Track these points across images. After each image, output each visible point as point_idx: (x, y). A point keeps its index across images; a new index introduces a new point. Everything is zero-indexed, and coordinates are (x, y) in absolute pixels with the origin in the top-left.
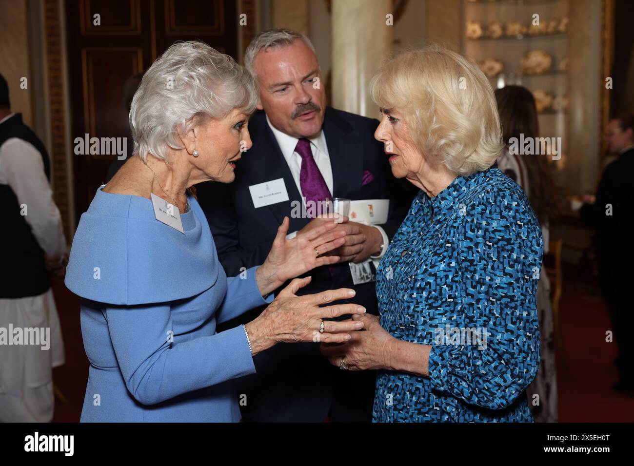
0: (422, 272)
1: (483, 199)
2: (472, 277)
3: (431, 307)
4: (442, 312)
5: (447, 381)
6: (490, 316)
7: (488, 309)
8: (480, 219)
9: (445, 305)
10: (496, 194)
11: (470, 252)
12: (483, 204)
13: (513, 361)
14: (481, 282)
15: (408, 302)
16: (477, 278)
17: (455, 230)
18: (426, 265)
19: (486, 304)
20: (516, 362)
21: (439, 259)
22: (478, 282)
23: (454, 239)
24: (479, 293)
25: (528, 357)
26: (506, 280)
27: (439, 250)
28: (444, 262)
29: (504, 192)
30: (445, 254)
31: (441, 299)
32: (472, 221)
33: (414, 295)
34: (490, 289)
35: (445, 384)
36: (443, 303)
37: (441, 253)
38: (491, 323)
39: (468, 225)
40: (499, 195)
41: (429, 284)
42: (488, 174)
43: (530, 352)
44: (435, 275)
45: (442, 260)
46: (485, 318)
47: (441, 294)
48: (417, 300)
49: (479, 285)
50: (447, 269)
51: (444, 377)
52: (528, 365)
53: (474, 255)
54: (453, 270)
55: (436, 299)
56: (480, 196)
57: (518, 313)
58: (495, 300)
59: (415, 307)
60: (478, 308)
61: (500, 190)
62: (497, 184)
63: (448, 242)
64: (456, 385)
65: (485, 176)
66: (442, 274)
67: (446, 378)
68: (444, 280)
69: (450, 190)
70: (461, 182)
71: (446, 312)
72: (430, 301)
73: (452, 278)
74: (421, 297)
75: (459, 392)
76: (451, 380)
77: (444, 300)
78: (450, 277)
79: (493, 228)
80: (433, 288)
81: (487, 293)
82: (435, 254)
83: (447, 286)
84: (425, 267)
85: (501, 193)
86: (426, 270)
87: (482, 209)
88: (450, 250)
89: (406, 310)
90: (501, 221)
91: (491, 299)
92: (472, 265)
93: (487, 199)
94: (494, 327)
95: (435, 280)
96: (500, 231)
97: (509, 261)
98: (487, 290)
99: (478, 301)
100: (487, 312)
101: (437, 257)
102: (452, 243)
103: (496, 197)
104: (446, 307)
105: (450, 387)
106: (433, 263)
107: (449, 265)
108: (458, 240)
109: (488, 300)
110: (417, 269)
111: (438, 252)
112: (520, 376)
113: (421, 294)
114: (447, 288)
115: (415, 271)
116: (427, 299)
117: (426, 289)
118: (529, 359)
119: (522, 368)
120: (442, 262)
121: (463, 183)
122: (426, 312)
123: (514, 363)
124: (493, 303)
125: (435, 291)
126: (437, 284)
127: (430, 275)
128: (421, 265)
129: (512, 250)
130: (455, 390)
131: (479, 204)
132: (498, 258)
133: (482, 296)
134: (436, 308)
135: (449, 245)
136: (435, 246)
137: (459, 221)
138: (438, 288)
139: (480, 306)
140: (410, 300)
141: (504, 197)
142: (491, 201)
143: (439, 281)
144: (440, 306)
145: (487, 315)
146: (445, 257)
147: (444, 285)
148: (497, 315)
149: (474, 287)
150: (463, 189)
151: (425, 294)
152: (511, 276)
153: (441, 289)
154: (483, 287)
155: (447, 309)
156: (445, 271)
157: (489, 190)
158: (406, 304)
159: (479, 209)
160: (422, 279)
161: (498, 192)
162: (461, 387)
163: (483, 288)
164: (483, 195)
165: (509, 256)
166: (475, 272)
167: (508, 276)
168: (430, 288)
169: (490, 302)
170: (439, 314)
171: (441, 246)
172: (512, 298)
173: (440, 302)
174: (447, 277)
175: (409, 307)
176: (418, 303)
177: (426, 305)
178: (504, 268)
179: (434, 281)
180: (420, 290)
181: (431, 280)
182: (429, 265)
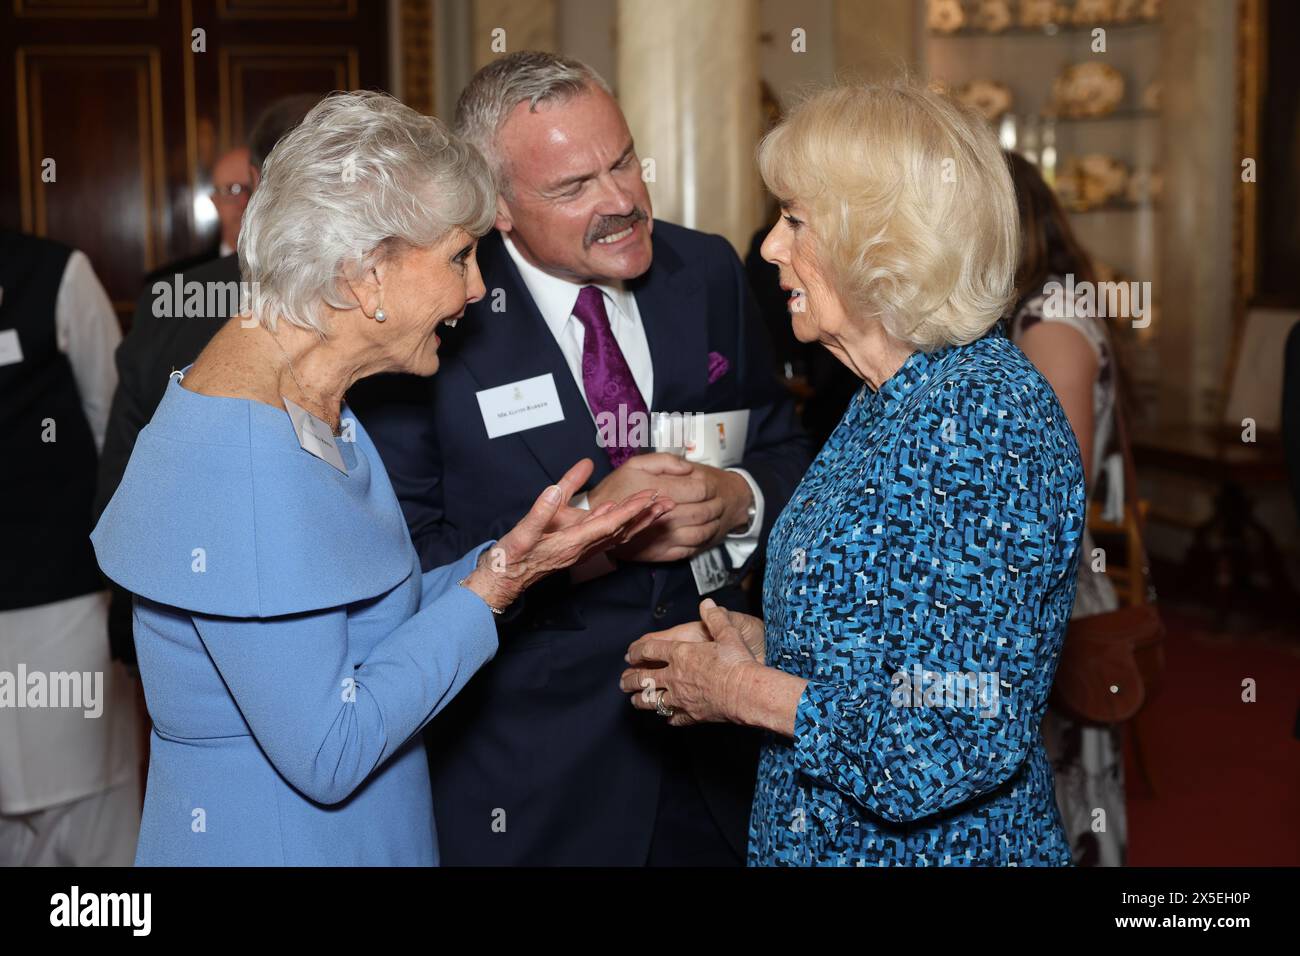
0: (820, 543)
1: (936, 399)
2: (903, 558)
3: (834, 615)
4: (856, 625)
5: (827, 759)
6: (934, 637)
7: (929, 624)
8: (926, 441)
9: (861, 611)
10: (964, 393)
11: (905, 507)
12: (935, 411)
13: (968, 733)
14: (921, 569)
15: (792, 604)
16: (914, 560)
17: (885, 460)
18: (829, 530)
19: (926, 613)
20: (975, 735)
21: (852, 518)
22: (915, 568)
23: (881, 478)
24: (916, 590)
25: (1000, 728)
26: (967, 568)
27: (855, 499)
28: (860, 526)
29: (981, 390)
30: (863, 509)
31: (854, 600)
32: (913, 444)
33: (803, 591)
34: (939, 584)
35: (823, 764)
36: (857, 607)
37: (856, 508)
38: (934, 651)
39: (905, 452)
40: (969, 395)
41: (829, 568)
42: (969, 351)
43: (1006, 721)
44: (842, 550)
45: (857, 521)
46: (923, 642)
47: (852, 589)
48: (808, 600)
49: (916, 575)
50: (866, 538)
51: (821, 751)
52: (999, 745)
53: (912, 513)
54: (879, 543)
55: (843, 599)
56: (932, 393)
57: (985, 638)
58: (945, 607)
59: (805, 615)
60: (911, 620)
61: (973, 384)
62: (977, 371)
63: (869, 484)
64: (842, 769)
65: (962, 354)
66: (856, 549)
67: (826, 754)
68: (859, 561)
69: (897, 380)
70: (919, 365)
71: (865, 626)
72: (832, 603)
73: (876, 558)
74: (815, 594)
75: (846, 783)
76: (834, 758)
77: (859, 601)
78: (873, 555)
79: (951, 461)
80: (838, 576)
81: (931, 591)
82: (848, 508)
83: (865, 575)
84: (826, 534)
85: (974, 392)
86: (827, 539)
87: (933, 422)
88: (873, 500)
89: (790, 619)
90: (966, 450)
91: (938, 604)
92: (906, 532)
93: (945, 401)
94: (938, 661)
95: (842, 562)
96: (962, 469)
97: (976, 532)
98: (931, 585)
99: (911, 606)
100: (928, 629)
101: (848, 514)
102: (878, 487)
103: (961, 400)
104: (863, 615)
105: (831, 772)
106: (840, 526)
107: (869, 530)
108: (887, 480)
109: (931, 606)
110: (814, 536)
111: (853, 504)
112: (980, 764)
113: (814, 587)
114: (865, 578)
115: (809, 541)
116: (826, 598)
117: (826, 578)
118: (1002, 733)
119: (986, 749)
120: (856, 525)
121: (923, 367)
122: (826, 625)
123: (971, 736)
124: (940, 613)
125: (841, 583)
126: (845, 570)
127: (834, 550)
128: (820, 530)
129: (985, 511)
130: (841, 780)
131: (928, 409)
132: (955, 523)
133: (921, 596)
134: (844, 618)
135: (872, 491)
136: (850, 492)
137: (892, 442)
138: (847, 577)
139: (914, 616)
140: (795, 600)
141: (980, 400)
142: (952, 406)
143: (849, 563)
144: (852, 614)
145: (927, 635)
146: (861, 515)
147: (859, 571)
148: (946, 638)
149: (905, 577)
150: (922, 379)
151: (822, 589)
152: (977, 562)
153: (853, 578)
154: (925, 579)
155: (867, 619)
156: (861, 543)
157: (952, 383)
158: (789, 608)
159: (926, 421)
160: (819, 559)
161: (969, 390)
162: (850, 776)
163: (925, 581)
164: (938, 392)
165: (978, 522)
166: (911, 546)
167: (971, 563)
168: (832, 576)
169: (935, 611)
170: (851, 630)
171: (859, 492)
172: (975, 607)
173: (851, 605)
174: (866, 555)
175: (794, 615)
176: (809, 607)
177: (825, 611)
178: (965, 546)
179: (840, 562)
180: (813, 580)
181: (835, 560)
182: (834, 531)
